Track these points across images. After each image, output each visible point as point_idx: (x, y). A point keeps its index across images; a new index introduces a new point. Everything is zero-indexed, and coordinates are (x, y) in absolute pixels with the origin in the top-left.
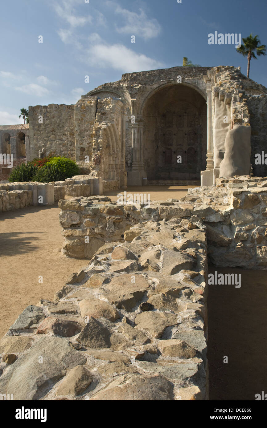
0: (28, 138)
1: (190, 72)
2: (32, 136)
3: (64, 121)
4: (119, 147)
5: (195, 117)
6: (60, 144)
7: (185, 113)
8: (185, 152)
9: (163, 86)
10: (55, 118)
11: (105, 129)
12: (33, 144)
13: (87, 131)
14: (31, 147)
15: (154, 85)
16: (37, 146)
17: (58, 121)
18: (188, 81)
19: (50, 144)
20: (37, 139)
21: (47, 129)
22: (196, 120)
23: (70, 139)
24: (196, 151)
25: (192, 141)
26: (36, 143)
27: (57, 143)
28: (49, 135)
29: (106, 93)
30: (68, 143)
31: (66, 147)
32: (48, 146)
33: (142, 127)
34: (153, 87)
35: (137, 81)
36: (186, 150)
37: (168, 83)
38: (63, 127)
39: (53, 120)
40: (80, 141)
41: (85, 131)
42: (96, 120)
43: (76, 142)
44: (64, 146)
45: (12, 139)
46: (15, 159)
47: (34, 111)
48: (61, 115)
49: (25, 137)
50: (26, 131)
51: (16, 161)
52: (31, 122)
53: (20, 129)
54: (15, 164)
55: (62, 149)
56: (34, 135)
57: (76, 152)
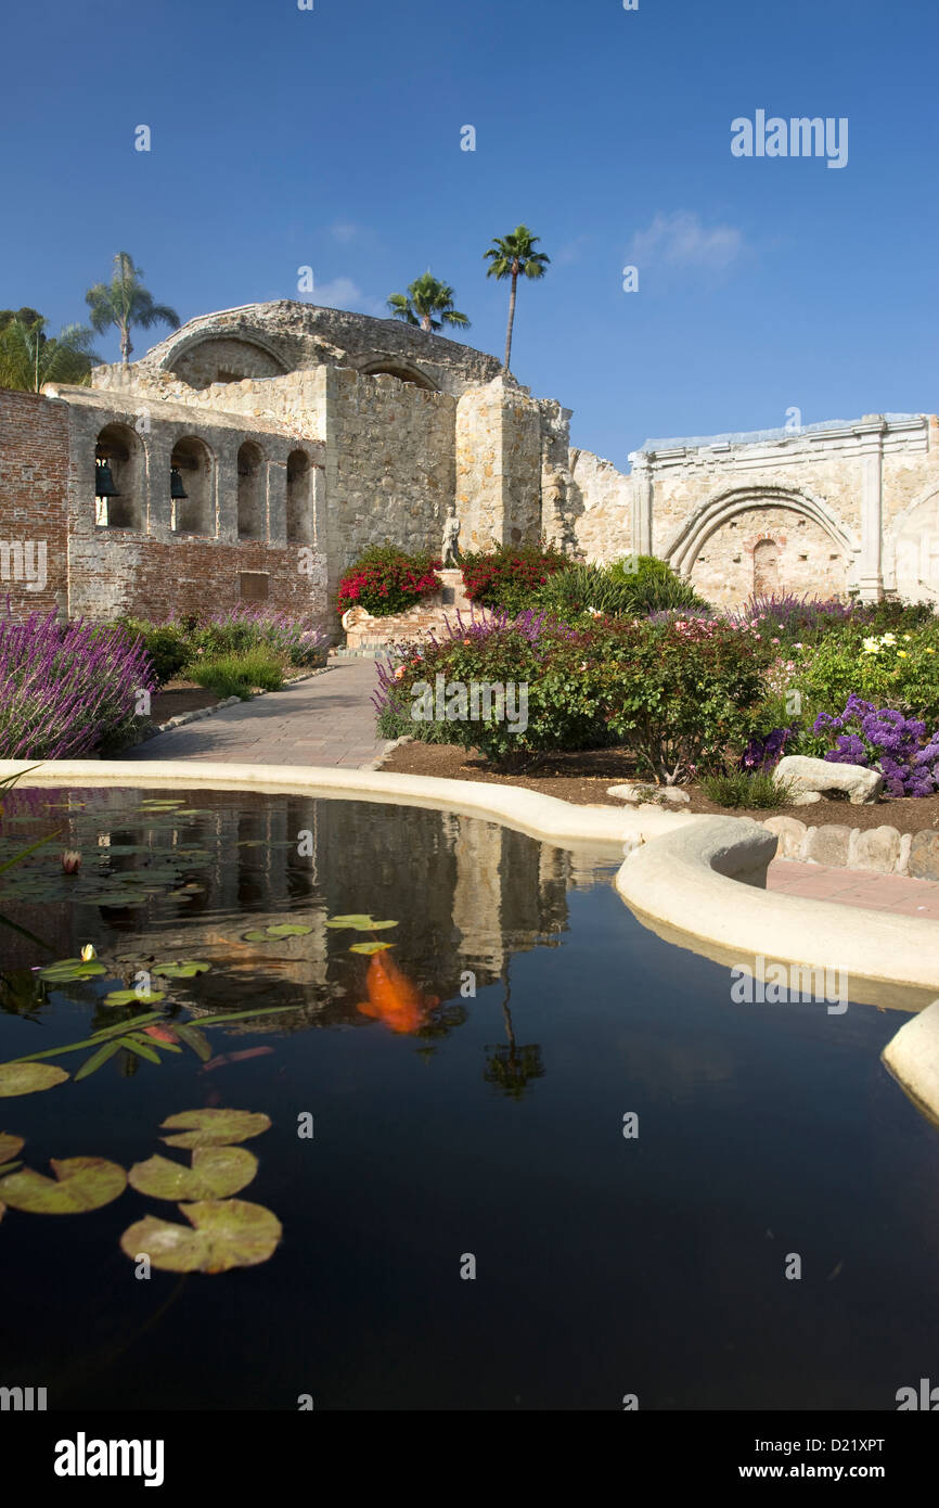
0: (321, 471)
3: (416, 438)
6: (406, 508)
10: (395, 423)
12: (334, 497)
13: (527, 484)
14: (330, 506)
16: (347, 508)
19: (381, 504)
20: (345, 482)
21: (375, 454)
23: (429, 497)
26: (345, 495)
27: (400, 503)
28: (378, 473)
30: (423, 510)
31: (420, 519)
32: (375, 509)
37: (385, 360)
38: (413, 455)
39: (390, 428)
40: (513, 510)
41: (523, 481)
42: (544, 456)
43: (505, 511)
44: (414, 515)
45: (272, 470)
46: (282, 545)
47: (341, 385)
48: (411, 416)
49: (314, 472)
50: (317, 448)
51: (285, 552)
52: (332, 420)
53: (297, 438)
54: (284, 563)
55: (410, 527)
56: (339, 468)
57: (504, 541)
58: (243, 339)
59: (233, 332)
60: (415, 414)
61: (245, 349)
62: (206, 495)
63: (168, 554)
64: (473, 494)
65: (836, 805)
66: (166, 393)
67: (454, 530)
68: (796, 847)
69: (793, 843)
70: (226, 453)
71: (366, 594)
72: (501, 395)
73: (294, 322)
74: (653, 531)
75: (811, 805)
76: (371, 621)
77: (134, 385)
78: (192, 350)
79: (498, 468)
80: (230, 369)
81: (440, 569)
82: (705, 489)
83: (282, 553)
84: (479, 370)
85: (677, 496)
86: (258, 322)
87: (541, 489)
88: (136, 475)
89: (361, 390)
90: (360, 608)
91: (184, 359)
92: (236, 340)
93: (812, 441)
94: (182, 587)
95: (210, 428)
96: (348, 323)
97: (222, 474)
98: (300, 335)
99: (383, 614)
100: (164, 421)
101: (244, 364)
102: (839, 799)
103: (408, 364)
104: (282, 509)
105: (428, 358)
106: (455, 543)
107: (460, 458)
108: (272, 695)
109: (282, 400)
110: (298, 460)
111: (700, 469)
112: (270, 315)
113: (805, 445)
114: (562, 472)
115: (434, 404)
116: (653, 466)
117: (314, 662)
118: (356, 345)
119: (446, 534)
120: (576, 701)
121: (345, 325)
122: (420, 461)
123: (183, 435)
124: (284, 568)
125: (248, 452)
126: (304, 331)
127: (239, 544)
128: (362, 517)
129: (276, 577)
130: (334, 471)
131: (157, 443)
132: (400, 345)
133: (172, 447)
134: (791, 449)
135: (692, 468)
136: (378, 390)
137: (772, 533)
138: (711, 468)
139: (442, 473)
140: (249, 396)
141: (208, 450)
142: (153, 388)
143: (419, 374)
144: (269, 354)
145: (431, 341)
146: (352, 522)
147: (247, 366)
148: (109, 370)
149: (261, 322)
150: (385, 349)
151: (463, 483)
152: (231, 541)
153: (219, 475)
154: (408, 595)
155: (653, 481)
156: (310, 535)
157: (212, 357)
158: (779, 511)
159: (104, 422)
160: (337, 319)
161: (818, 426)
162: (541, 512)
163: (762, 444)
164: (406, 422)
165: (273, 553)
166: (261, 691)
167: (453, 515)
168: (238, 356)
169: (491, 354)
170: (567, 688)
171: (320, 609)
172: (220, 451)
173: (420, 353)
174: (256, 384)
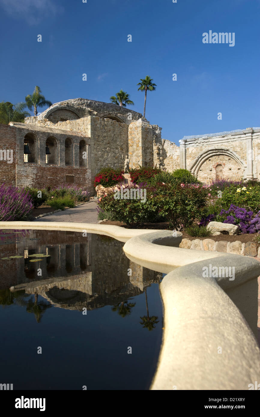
0: (89, 146)
1: (119, 110)
3: (117, 136)
6: (114, 156)
10: (111, 132)
12: (93, 153)
14: (92, 156)
16: (97, 156)
17: (112, 135)
19: (107, 155)
20: (96, 149)
21: (105, 141)
26: (96, 153)
27: (112, 155)
28: (106, 146)
30: (119, 157)
32: (105, 157)
37: (109, 115)
38: (116, 141)
39: (109, 134)
40: (145, 156)
41: (148, 148)
42: (154, 141)
43: (143, 157)
44: (116, 158)
45: (75, 146)
46: (78, 167)
47: (95, 122)
48: (115, 130)
49: (87, 146)
50: (88, 139)
51: (79, 169)
52: (92, 131)
53: (82, 136)
54: (78, 172)
55: (115, 162)
56: (94, 145)
57: (142, 165)
58: (67, 109)
59: (65, 107)
60: (116, 129)
61: (68, 112)
62: (56, 153)
63: (45, 170)
64: (133, 152)
65: (225, 235)
66: (46, 125)
67: (127, 162)
68: (212, 248)
69: (211, 246)
70: (62, 141)
71: (102, 181)
72: (141, 124)
73: (82, 104)
74: (187, 162)
75: (218, 236)
76: (104, 189)
77: (36, 122)
78: (53, 112)
79: (140, 144)
80: (64, 117)
81: (124, 174)
82: (201, 150)
83: (78, 169)
84: (136, 117)
85: (193, 152)
86: (72, 104)
87: (153, 150)
88: (36, 148)
89: (101, 123)
90: (101, 185)
91: (51, 115)
92: (66, 110)
93: (232, 136)
94: (49, 179)
95: (57, 134)
96: (98, 104)
97: (61, 147)
98: (84, 108)
99: (107, 187)
100: (44, 132)
101: (68, 116)
102: (226, 234)
103: (115, 116)
104: (78, 157)
105: (121, 114)
106: (128, 166)
107: (130, 142)
108: (71, 209)
109: (78, 126)
110: (83, 143)
111: (199, 144)
112: (76, 102)
113: (230, 137)
114: (159, 146)
115: (122, 127)
116: (186, 143)
117: (85, 200)
118: (100, 110)
119: (125, 164)
120: (150, 207)
121: (97, 105)
122: (118, 143)
123: (49, 136)
124: (78, 174)
125: (68, 141)
126: (85, 107)
127: (65, 167)
128: (101, 159)
129: (76, 176)
130: (93, 146)
131: (42, 139)
132: (113, 110)
133: (46, 140)
134: (226, 138)
135: (197, 144)
136: (106, 123)
137: (221, 162)
138: (203, 144)
139: (124, 146)
140: (69, 125)
141: (56, 140)
142: (42, 123)
143: (119, 118)
144: (75, 113)
145: (122, 109)
146: (98, 161)
147: (69, 117)
148: (29, 118)
149: (73, 104)
150: (109, 112)
151: (130, 149)
152: (63, 166)
153: (60, 147)
154: (114, 181)
155: (186, 148)
156: (86, 164)
157: (59, 114)
158: (223, 156)
159: (26, 133)
160: (95, 103)
161: (233, 131)
162: (153, 157)
163: (217, 137)
164: (114, 132)
165: (75, 170)
166: (68, 208)
167: (128, 158)
168: (66, 114)
169: (139, 113)
170: (148, 203)
171: (89, 185)
172: (60, 140)
173: (119, 112)
174: (71, 121)
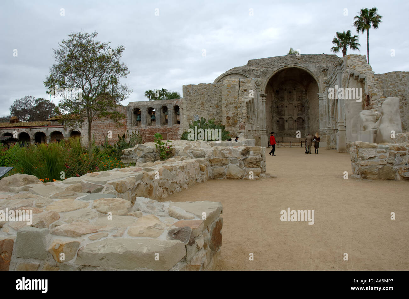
0: (182, 110)
2: (185, 109)
4: (255, 116)
5: (302, 93)
7: (295, 90)
8: (295, 121)
9: (281, 69)
10: (204, 94)
11: (247, 103)
13: (232, 104)
15: (274, 68)
17: (206, 96)
18: (301, 65)
20: (189, 110)
22: (303, 96)
23: (216, 110)
24: (304, 120)
25: (300, 112)
29: (235, 75)
31: (213, 116)
33: (265, 100)
34: (273, 70)
35: (260, 65)
36: (296, 119)
37: (285, 66)
38: (210, 101)
40: (227, 111)
44: (211, 115)
45: (169, 111)
46: (171, 127)
47: (187, 89)
48: (209, 91)
50: (181, 104)
52: (184, 97)
53: (175, 103)
54: (171, 130)
56: (187, 108)
63: (145, 131)
70: (158, 109)
97: (157, 114)
104: (171, 119)
115: (217, 87)
122: (213, 102)
123: (148, 107)
129: (169, 134)
131: (143, 110)
133: (146, 110)
136: (198, 88)
139: (220, 104)
146: (191, 119)
152: (158, 127)
164: (207, 93)
